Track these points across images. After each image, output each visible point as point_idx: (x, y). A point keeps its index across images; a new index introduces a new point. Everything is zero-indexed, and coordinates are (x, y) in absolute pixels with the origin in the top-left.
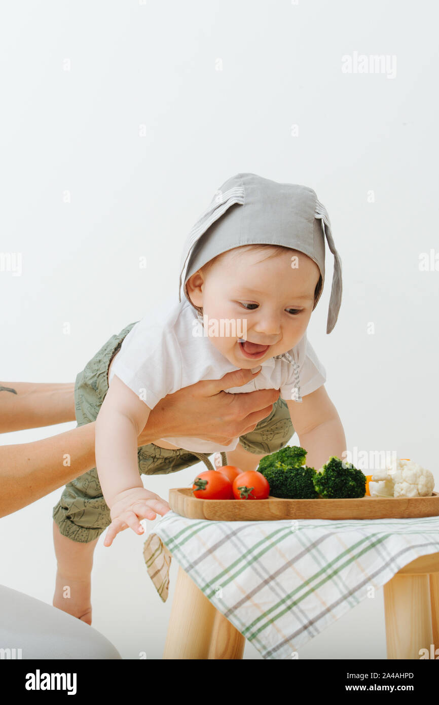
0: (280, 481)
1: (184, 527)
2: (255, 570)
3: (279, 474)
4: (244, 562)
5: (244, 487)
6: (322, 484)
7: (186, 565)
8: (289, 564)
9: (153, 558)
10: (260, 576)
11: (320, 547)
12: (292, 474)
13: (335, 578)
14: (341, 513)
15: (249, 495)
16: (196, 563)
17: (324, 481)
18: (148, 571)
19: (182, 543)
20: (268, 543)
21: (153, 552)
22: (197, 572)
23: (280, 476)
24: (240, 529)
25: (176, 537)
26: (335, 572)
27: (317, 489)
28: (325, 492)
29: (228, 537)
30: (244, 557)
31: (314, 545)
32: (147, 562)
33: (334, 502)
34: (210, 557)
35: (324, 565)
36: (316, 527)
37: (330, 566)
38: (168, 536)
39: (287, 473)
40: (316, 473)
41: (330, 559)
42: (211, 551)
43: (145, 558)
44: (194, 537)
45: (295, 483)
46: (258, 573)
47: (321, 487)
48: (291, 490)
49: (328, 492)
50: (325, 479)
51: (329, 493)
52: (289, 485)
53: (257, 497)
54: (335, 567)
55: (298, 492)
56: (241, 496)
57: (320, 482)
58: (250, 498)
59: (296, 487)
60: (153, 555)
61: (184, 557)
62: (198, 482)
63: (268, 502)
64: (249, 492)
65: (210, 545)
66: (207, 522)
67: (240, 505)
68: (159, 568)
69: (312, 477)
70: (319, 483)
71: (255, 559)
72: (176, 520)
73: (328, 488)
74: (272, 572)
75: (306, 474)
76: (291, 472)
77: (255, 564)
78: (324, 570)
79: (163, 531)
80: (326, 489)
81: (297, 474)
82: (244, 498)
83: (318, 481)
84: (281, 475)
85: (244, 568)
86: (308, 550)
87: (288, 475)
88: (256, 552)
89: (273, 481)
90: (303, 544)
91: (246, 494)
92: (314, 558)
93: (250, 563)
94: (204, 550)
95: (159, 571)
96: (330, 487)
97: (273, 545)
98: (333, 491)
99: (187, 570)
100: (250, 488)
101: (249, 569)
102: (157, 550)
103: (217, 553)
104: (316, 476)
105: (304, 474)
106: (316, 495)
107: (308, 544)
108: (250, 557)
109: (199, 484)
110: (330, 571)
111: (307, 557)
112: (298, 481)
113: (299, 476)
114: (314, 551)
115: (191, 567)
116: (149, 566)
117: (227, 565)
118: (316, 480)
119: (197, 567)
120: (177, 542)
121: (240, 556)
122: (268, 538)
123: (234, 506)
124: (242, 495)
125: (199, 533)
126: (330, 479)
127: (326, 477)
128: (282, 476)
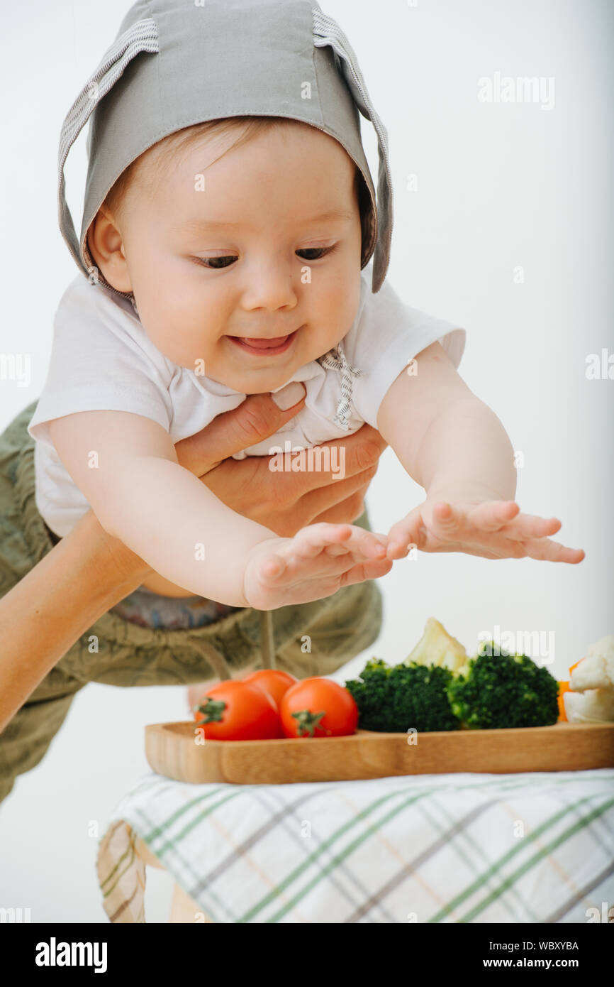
0: (379, 697)
1: (181, 802)
2: (337, 885)
3: (376, 681)
4: (313, 871)
5: (305, 710)
6: (467, 700)
7: (191, 883)
8: (409, 870)
9: (116, 876)
10: (349, 898)
11: (472, 829)
12: (404, 682)
13: (507, 895)
14: (510, 759)
15: (316, 730)
16: (212, 877)
17: (469, 693)
18: (105, 906)
19: (181, 837)
20: (361, 828)
21: (116, 862)
22: (215, 898)
23: (378, 686)
24: (302, 801)
25: (167, 825)
26: (508, 884)
27: (457, 709)
28: (474, 717)
29: (277, 819)
30: (313, 858)
31: (460, 827)
32: (102, 886)
33: (494, 736)
34: (240, 864)
35: (482, 868)
36: (460, 788)
37: (495, 870)
38: (149, 823)
39: (392, 678)
40: (451, 677)
41: (495, 853)
42: (242, 851)
43: (100, 876)
44: (206, 823)
45: (411, 701)
46: (344, 893)
47: (466, 707)
48: (403, 715)
49: (480, 715)
50: (472, 689)
51: (484, 718)
52: (398, 704)
53: (332, 731)
54: (507, 871)
55: (418, 718)
56: (298, 732)
57: (462, 696)
58: (319, 734)
59: (412, 708)
60: (116, 869)
61: (187, 865)
62: (206, 706)
63: (356, 743)
64: (316, 723)
65: (240, 837)
66: (228, 790)
67: (299, 749)
68: (127, 897)
69: (444, 686)
70: (461, 698)
71: (338, 861)
72: (165, 790)
73: (481, 706)
74: (374, 889)
75: (432, 679)
76: (401, 678)
77: (337, 874)
78: (483, 881)
79: (140, 812)
80: (476, 709)
81: (414, 681)
82: (306, 735)
83: (459, 694)
84: (379, 683)
85: (315, 882)
86: (447, 838)
87: (395, 683)
88: (337, 848)
89: (363, 698)
90: (437, 827)
91: (309, 728)
92: (461, 854)
93: (326, 872)
94: (228, 849)
95: (126, 904)
96: (485, 705)
97: (373, 830)
98: (490, 714)
99: (194, 895)
100: (318, 713)
101: (324, 885)
102: (123, 857)
103: (257, 853)
104: (453, 684)
105: (427, 680)
106: (454, 724)
107: (447, 826)
108: (325, 860)
109: (208, 710)
110: (495, 883)
111: (447, 853)
112: (417, 695)
113: (417, 685)
114: (459, 840)
115: (203, 886)
116: (107, 895)
117: (278, 879)
118: (455, 692)
119: (215, 887)
120: (170, 834)
121: (302, 858)
122: (363, 815)
123: (286, 753)
124: (301, 728)
125: (218, 814)
126: (483, 687)
127: (474, 685)
128: (382, 686)
